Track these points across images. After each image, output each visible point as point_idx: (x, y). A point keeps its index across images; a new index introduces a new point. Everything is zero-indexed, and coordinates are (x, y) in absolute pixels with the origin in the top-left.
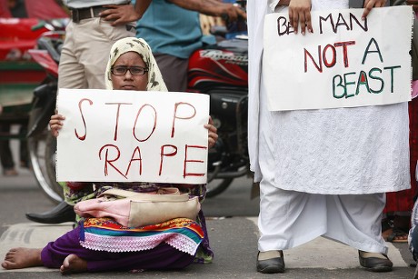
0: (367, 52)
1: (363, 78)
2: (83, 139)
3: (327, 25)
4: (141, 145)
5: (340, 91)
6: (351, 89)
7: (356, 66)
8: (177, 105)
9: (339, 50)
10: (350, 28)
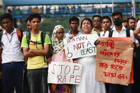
0: (88, 44)
1: (88, 50)
2: (54, 74)
3: (78, 39)
4: (66, 75)
5: (83, 53)
6: (85, 53)
7: (86, 47)
8: (75, 66)
9: (82, 44)
10: (83, 40)
